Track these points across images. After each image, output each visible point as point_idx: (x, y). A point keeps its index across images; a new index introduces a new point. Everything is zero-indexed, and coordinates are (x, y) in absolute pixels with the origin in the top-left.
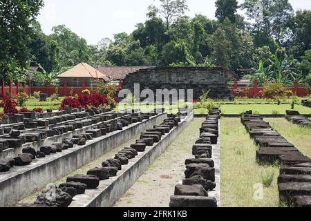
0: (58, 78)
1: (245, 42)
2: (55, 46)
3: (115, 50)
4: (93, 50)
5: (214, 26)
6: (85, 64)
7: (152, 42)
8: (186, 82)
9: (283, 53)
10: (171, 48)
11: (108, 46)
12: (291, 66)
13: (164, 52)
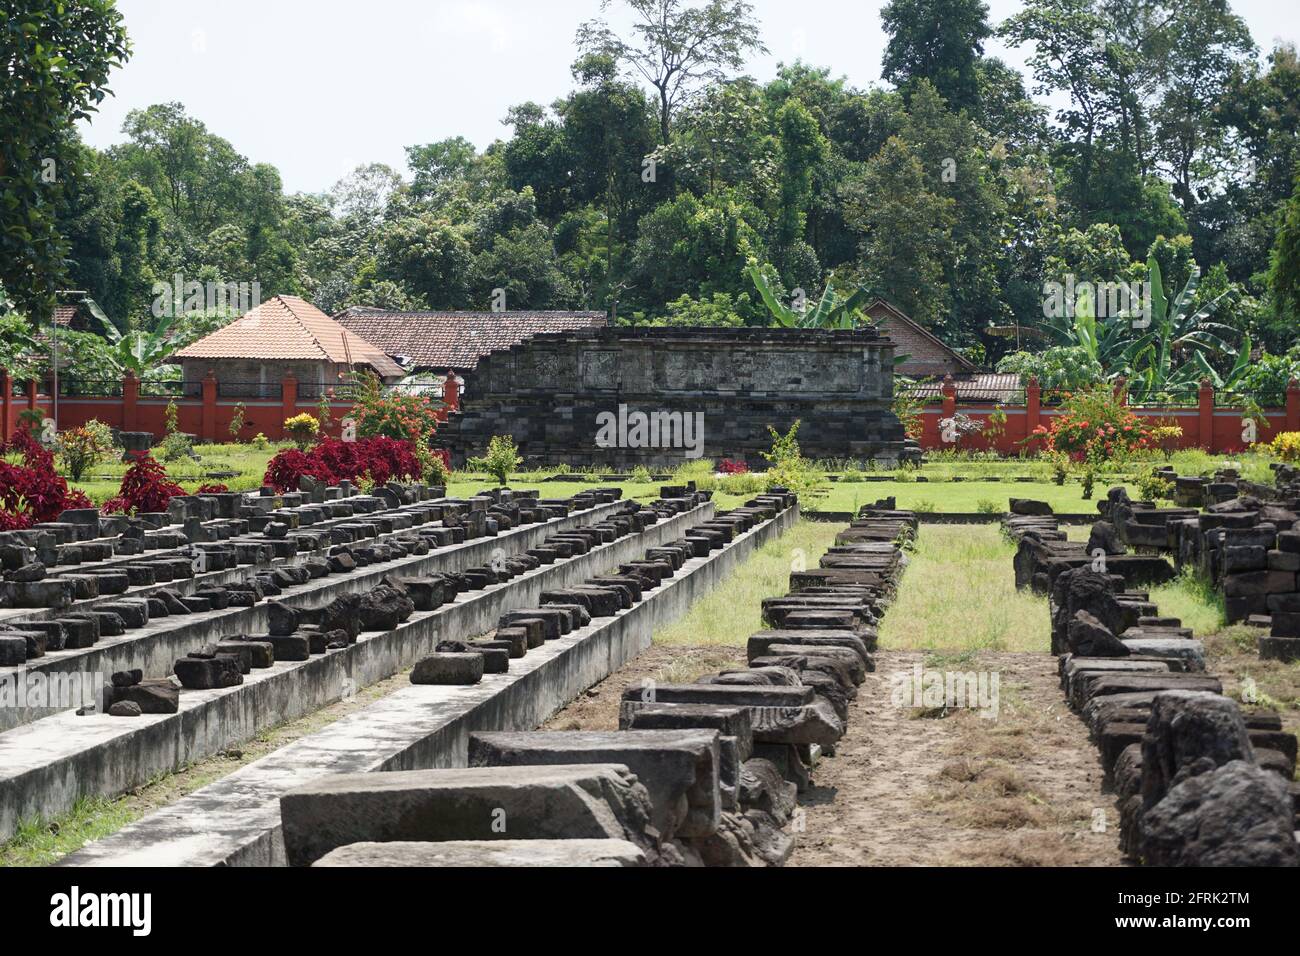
0: (175, 360)
1: (1019, 196)
2: (142, 209)
3: (424, 232)
4: (312, 220)
5: (880, 122)
6: (295, 302)
7: (592, 193)
8: (723, 391)
9: (1182, 256)
10: (677, 225)
11: (382, 203)
12: (1216, 316)
13: (644, 243)
